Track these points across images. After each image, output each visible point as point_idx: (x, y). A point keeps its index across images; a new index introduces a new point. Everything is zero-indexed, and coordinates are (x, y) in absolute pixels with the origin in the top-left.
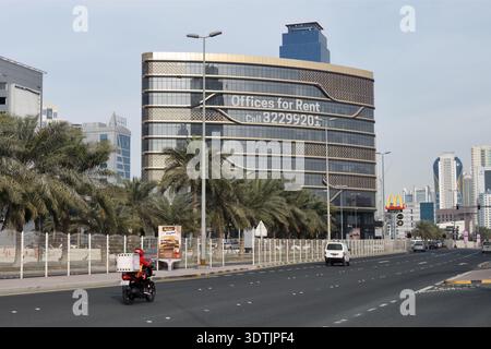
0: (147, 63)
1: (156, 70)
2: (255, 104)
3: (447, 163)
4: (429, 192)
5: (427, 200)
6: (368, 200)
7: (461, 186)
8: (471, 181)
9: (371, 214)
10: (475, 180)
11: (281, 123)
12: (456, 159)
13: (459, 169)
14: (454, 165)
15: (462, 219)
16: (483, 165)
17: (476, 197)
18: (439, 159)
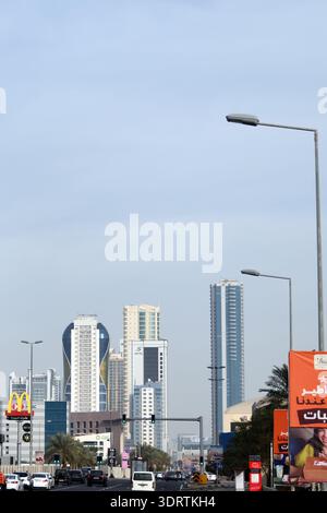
3: (86, 333)
4: (53, 382)
7: (105, 373)
8: (122, 363)
10: (129, 362)
12: (100, 326)
13: (104, 344)
14: (96, 336)
15: (109, 430)
16: (142, 337)
17: (129, 391)
18: (71, 326)
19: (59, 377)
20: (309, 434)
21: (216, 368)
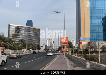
0: (9, 26)
1: (11, 27)
2: (25, 32)
3: (48, 40)
5: (46, 45)
6: (39, 45)
7: (50, 43)
9: (39, 47)
10: (52, 42)
11: (28, 35)
12: (50, 39)
13: (50, 41)
15: (50, 47)
16: (53, 40)
17: (52, 44)
19: (46, 43)
20: (63, 46)
21: (59, 42)
